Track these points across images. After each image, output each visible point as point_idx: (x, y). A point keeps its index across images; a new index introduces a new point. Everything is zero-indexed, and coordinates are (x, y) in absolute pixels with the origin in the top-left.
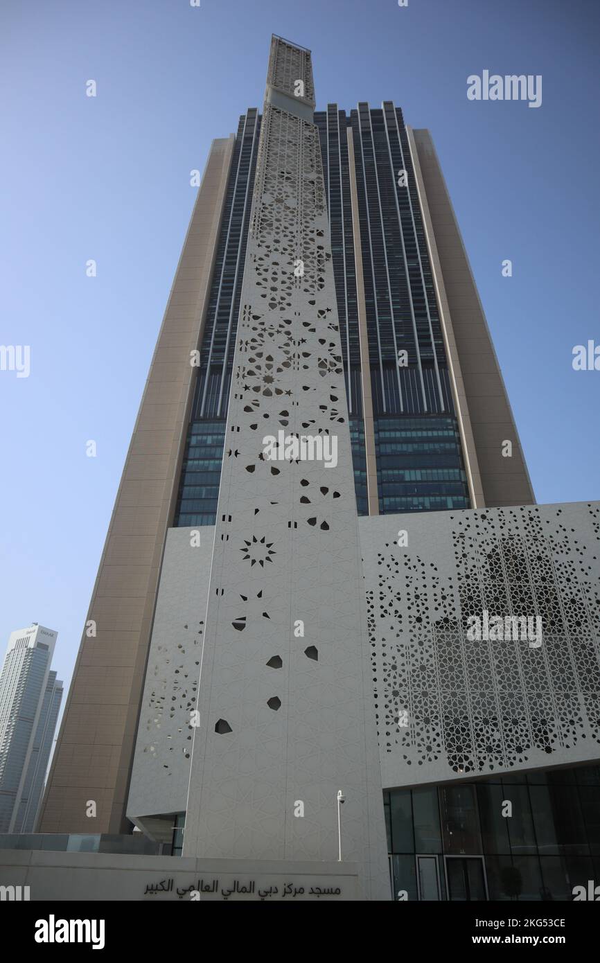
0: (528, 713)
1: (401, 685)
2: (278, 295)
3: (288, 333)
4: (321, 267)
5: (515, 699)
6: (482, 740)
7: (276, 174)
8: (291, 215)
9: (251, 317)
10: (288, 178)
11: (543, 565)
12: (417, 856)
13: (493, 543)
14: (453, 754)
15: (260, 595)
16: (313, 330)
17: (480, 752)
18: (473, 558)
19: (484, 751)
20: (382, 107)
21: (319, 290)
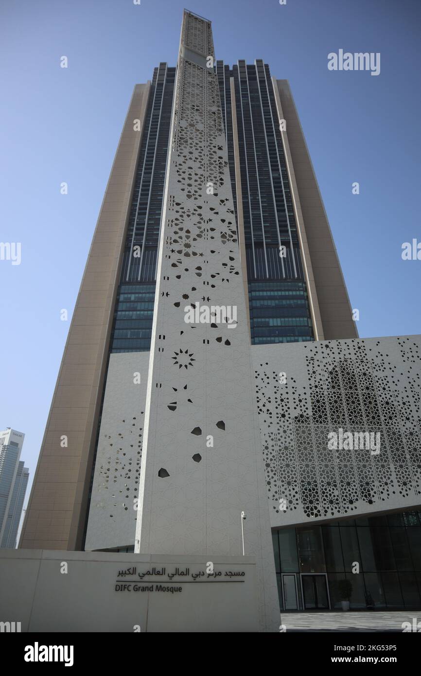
0: (357, 478)
1: (271, 460)
2: (192, 189)
3: (200, 215)
4: (221, 170)
5: (348, 469)
6: (326, 496)
7: (189, 106)
8: (200, 135)
9: (175, 204)
10: (197, 110)
11: (367, 379)
12: (282, 574)
13: (333, 364)
14: (307, 505)
15: (185, 388)
16: (217, 213)
17: (325, 504)
18: (320, 374)
19: (327, 503)
20: (255, 64)
21: (220, 186)
